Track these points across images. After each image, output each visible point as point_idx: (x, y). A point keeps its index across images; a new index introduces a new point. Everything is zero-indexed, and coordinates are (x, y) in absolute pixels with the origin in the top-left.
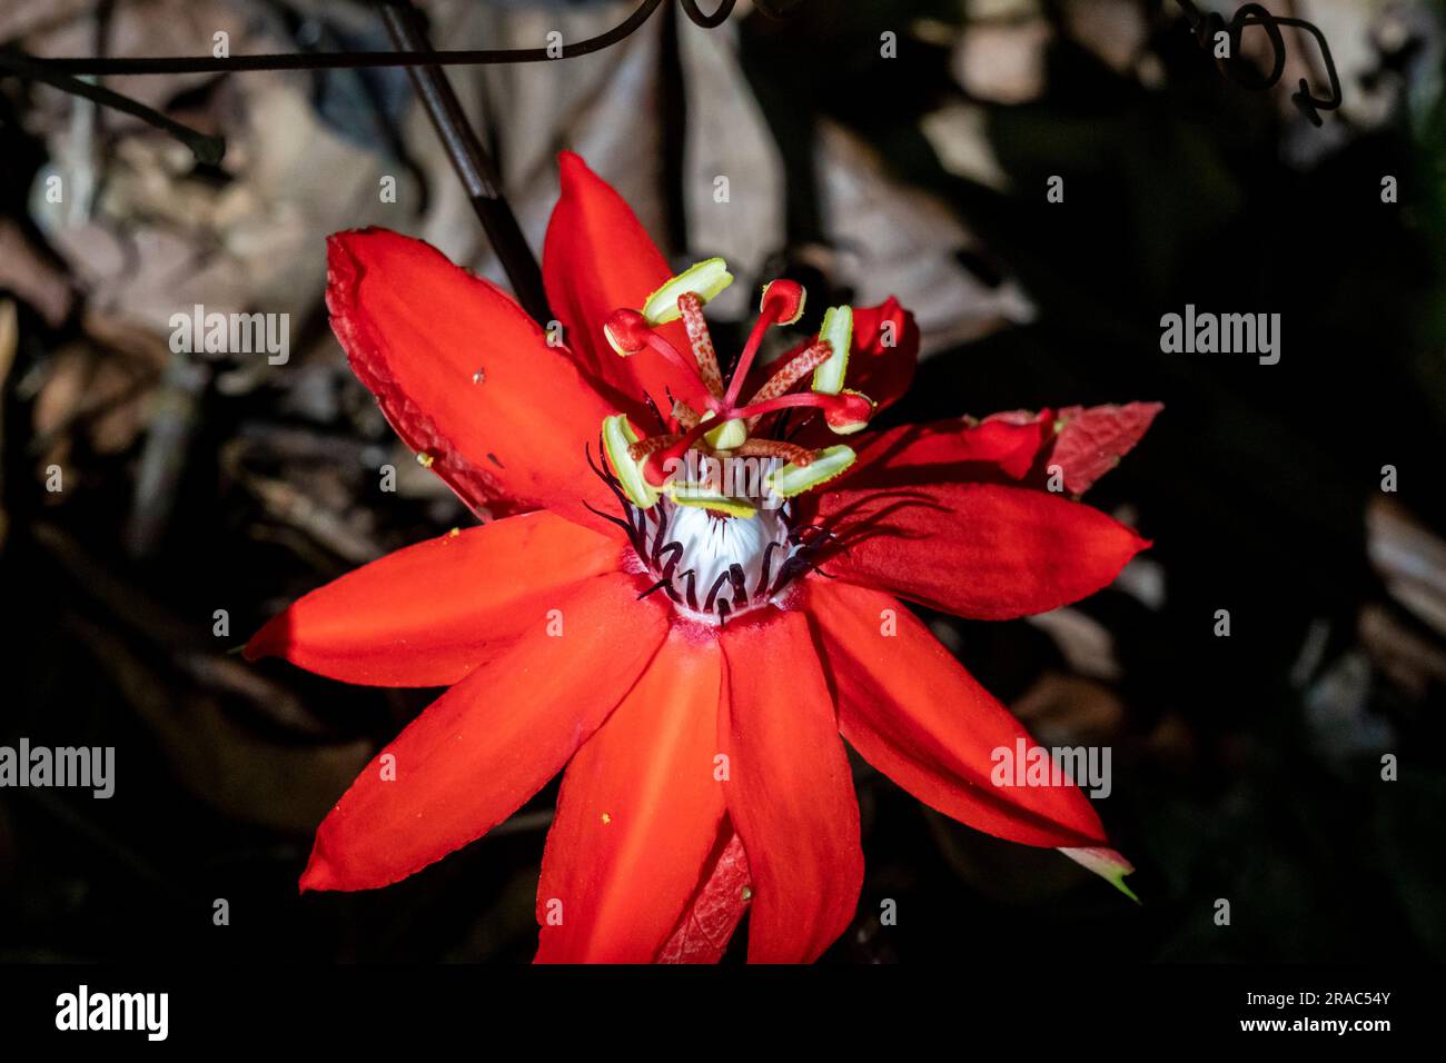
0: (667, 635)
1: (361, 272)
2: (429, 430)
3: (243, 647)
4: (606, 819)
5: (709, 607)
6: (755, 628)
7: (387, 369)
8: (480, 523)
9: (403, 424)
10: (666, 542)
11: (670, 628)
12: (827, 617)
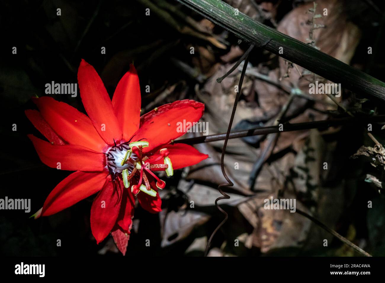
0: (107, 143)
1: (196, 108)
2: (162, 112)
3: (133, 64)
4: (76, 121)
5: (109, 153)
6: (103, 161)
7: (176, 108)
8: (141, 116)
9: (164, 107)
10: (123, 148)
11: (108, 145)
12: (101, 175)
